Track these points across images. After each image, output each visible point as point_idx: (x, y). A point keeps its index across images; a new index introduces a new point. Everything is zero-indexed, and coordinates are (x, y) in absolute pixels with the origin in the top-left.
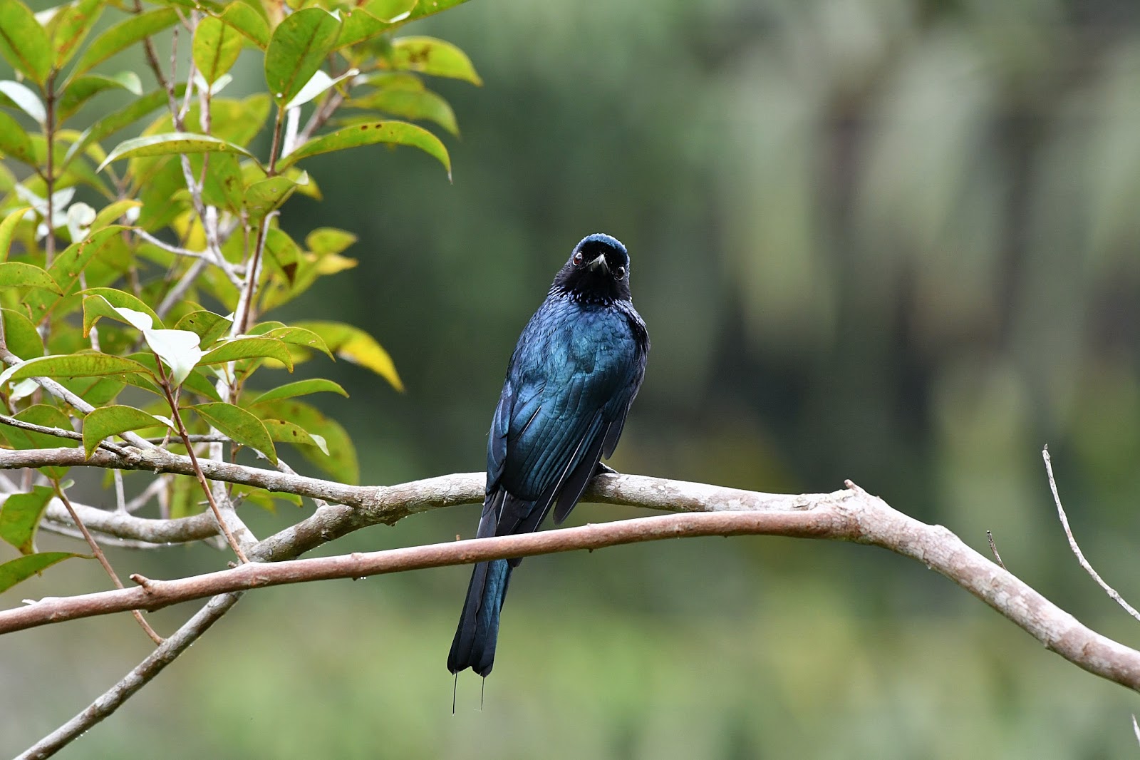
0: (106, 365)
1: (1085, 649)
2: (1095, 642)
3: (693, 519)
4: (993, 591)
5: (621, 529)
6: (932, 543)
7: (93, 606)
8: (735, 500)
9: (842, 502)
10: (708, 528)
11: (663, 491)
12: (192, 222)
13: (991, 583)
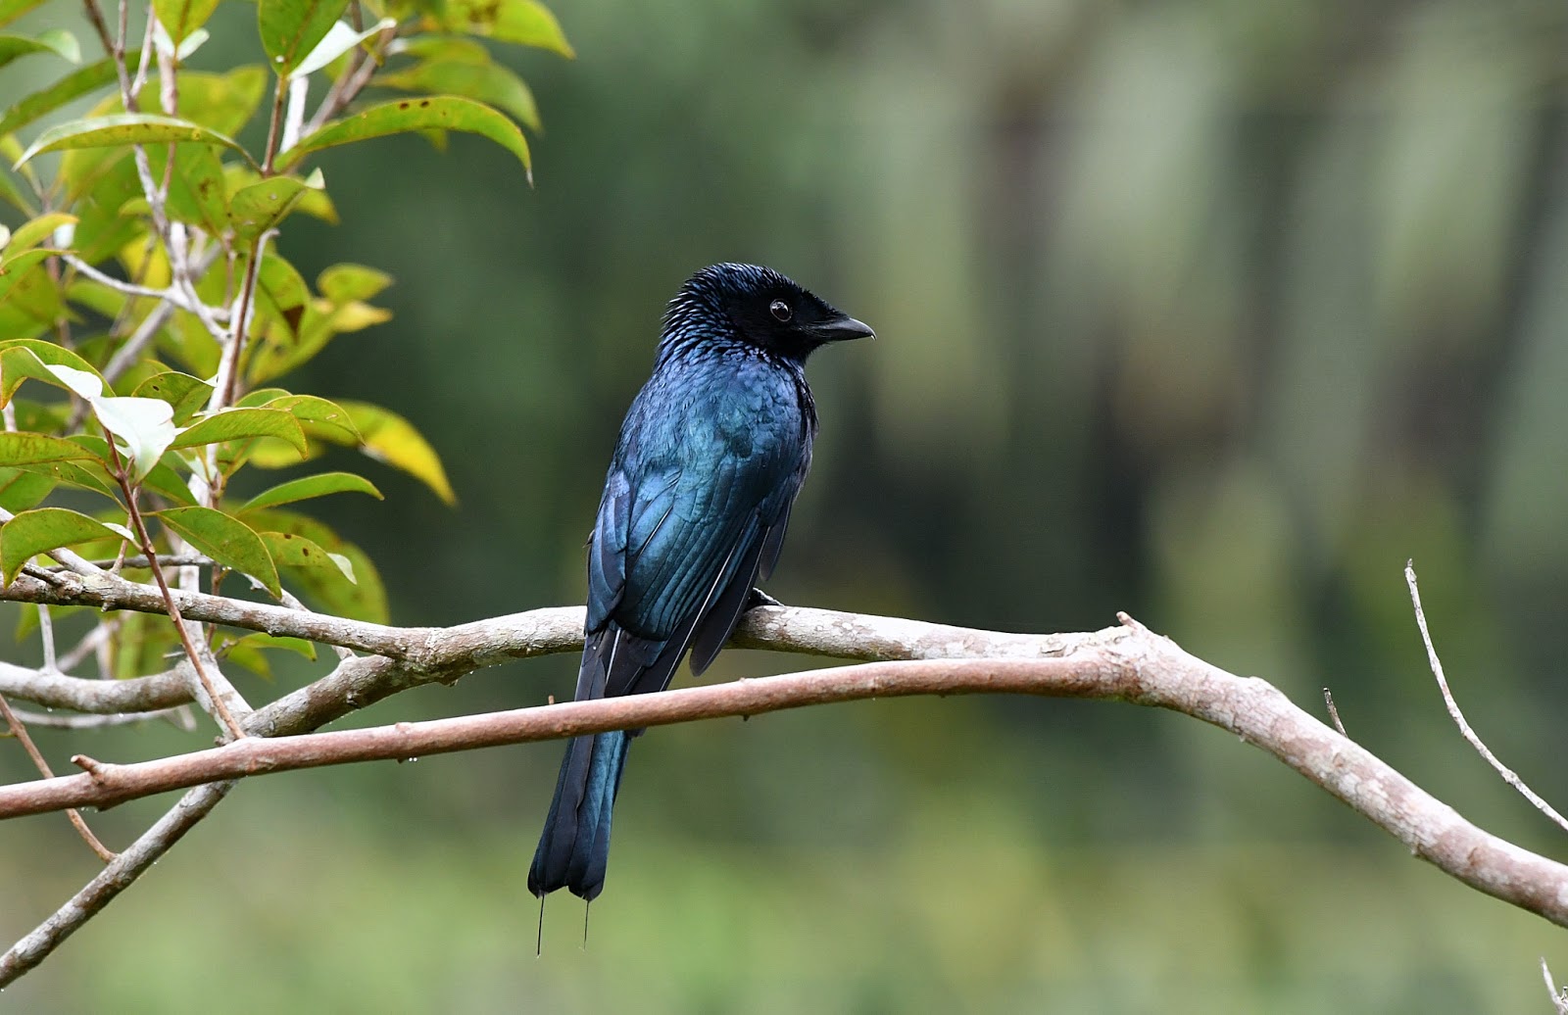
0: (35, 448)
1: (1471, 857)
2: (1486, 846)
3: (894, 671)
4: (1337, 774)
5: (791, 686)
6: (1245, 703)
7: (18, 802)
8: (955, 644)
9: (1113, 645)
10: (918, 683)
11: (850, 631)
12: (150, 252)
13: (1333, 762)
